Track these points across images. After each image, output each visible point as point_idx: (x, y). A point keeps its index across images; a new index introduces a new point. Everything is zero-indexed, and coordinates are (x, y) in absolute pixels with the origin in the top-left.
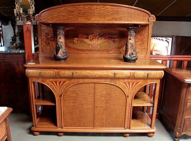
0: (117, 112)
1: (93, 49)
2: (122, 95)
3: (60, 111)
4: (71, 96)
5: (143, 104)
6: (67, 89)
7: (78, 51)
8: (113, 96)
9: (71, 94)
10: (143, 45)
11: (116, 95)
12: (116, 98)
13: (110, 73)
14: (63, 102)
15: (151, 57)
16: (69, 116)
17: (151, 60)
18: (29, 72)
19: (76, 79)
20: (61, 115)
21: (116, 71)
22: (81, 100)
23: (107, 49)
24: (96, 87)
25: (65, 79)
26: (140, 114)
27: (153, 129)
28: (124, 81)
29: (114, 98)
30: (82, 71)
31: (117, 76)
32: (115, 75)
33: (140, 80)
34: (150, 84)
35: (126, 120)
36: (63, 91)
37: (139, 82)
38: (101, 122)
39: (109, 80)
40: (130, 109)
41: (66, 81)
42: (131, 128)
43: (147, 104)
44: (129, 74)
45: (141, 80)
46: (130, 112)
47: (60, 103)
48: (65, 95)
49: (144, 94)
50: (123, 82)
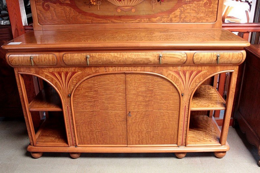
0: (164, 119)
1: (124, 14)
2: (173, 93)
3: (71, 120)
4: (86, 96)
5: (208, 106)
6: (78, 84)
7: (100, 19)
8: (157, 95)
9: (87, 92)
10: (210, 5)
11: (163, 93)
12: (163, 97)
13: (151, 56)
14: (75, 105)
15: (223, 27)
16: (87, 128)
17: (223, 31)
18: (11, 57)
19: (93, 68)
20: (73, 127)
21: (161, 53)
22: (103, 103)
23: (148, 15)
24: (128, 79)
25: (75, 68)
26: (204, 119)
27: (223, 146)
28: (175, 69)
29: (159, 98)
30: (103, 54)
31: (163, 61)
32: (159, 59)
33: (203, 67)
34: (220, 74)
35: (180, 132)
36: (72, 88)
37: (201, 71)
38: (139, 136)
39: (149, 67)
40: (186, 116)
41: (76, 71)
42: (188, 145)
43: (215, 106)
44: (184, 57)
45: (206, 67)
46: (186, 120)
47: (69, 108)
48: (77, 94)
49: (210, 89)
50: (175, 71)
